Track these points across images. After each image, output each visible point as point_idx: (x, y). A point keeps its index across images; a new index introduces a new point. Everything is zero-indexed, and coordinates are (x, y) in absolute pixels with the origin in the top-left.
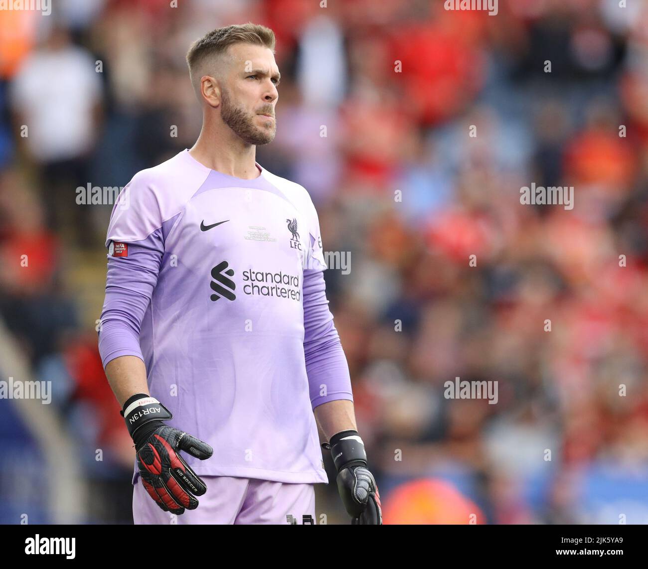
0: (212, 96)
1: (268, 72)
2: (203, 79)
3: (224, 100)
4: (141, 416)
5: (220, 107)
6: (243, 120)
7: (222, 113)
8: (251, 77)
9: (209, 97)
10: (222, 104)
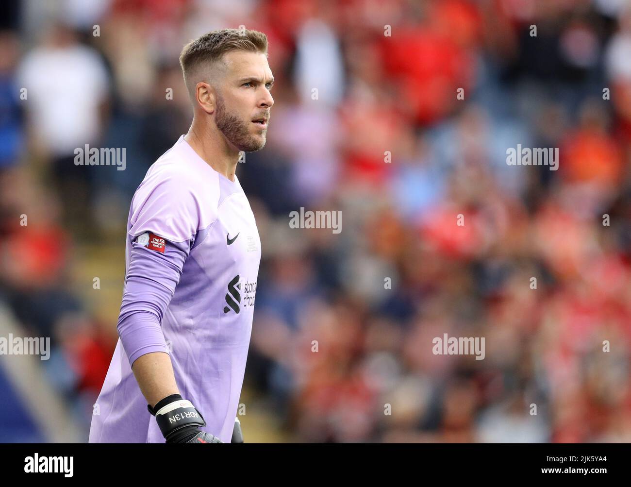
0: (207, 103)
1: (263, 79)
2: (198, 85)
3: (219, 108)
4: (183, 417)
5: (214, 113)
6: (238, 128)
7: (216, 120)
8: (246, 84)
9: (204, 103)
10: (217, 110)
